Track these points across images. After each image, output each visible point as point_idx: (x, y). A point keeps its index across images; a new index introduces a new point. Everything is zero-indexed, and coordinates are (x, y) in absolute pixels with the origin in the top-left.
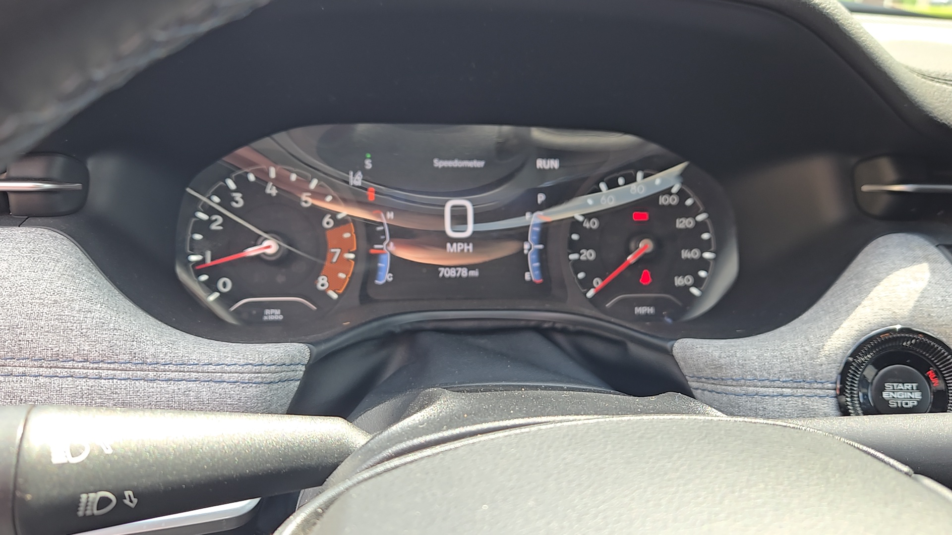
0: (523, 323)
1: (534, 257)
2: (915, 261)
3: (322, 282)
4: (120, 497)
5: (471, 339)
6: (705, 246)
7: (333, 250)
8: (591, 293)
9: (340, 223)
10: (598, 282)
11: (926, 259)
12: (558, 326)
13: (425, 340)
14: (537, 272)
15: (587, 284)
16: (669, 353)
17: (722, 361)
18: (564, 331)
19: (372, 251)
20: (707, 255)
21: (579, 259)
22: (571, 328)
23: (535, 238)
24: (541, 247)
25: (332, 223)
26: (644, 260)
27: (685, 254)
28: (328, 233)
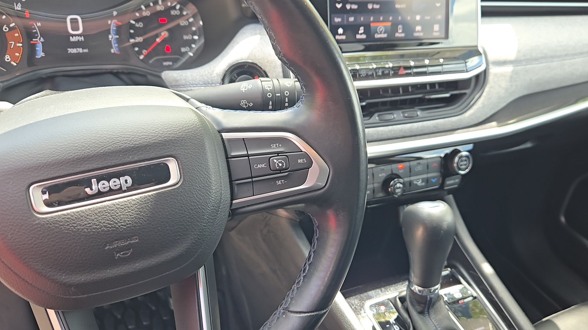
0: (104, 71)
1: (115, 42)
2: (256, 34)
3: (7, 58)
5: (80, 79)
6: (194, 33)
7: (10, 42)
8: (142, 57)
9: (11, 29)
10: (144, 52)
11: (260, 34)
13: (58, 80)
14: (117, 49)
15: (139, 53)
16: (160, 77)
17: (178, 78)
18: (123, 73)
19: (32, 42)
20: (196, 37)
21: (135, 42)
22: (125, 71)
23: (114, 32)
24: (118, 37)
25: (8, 29)
26: (164, 41)
27: (185, 37)
28: (6, 34)
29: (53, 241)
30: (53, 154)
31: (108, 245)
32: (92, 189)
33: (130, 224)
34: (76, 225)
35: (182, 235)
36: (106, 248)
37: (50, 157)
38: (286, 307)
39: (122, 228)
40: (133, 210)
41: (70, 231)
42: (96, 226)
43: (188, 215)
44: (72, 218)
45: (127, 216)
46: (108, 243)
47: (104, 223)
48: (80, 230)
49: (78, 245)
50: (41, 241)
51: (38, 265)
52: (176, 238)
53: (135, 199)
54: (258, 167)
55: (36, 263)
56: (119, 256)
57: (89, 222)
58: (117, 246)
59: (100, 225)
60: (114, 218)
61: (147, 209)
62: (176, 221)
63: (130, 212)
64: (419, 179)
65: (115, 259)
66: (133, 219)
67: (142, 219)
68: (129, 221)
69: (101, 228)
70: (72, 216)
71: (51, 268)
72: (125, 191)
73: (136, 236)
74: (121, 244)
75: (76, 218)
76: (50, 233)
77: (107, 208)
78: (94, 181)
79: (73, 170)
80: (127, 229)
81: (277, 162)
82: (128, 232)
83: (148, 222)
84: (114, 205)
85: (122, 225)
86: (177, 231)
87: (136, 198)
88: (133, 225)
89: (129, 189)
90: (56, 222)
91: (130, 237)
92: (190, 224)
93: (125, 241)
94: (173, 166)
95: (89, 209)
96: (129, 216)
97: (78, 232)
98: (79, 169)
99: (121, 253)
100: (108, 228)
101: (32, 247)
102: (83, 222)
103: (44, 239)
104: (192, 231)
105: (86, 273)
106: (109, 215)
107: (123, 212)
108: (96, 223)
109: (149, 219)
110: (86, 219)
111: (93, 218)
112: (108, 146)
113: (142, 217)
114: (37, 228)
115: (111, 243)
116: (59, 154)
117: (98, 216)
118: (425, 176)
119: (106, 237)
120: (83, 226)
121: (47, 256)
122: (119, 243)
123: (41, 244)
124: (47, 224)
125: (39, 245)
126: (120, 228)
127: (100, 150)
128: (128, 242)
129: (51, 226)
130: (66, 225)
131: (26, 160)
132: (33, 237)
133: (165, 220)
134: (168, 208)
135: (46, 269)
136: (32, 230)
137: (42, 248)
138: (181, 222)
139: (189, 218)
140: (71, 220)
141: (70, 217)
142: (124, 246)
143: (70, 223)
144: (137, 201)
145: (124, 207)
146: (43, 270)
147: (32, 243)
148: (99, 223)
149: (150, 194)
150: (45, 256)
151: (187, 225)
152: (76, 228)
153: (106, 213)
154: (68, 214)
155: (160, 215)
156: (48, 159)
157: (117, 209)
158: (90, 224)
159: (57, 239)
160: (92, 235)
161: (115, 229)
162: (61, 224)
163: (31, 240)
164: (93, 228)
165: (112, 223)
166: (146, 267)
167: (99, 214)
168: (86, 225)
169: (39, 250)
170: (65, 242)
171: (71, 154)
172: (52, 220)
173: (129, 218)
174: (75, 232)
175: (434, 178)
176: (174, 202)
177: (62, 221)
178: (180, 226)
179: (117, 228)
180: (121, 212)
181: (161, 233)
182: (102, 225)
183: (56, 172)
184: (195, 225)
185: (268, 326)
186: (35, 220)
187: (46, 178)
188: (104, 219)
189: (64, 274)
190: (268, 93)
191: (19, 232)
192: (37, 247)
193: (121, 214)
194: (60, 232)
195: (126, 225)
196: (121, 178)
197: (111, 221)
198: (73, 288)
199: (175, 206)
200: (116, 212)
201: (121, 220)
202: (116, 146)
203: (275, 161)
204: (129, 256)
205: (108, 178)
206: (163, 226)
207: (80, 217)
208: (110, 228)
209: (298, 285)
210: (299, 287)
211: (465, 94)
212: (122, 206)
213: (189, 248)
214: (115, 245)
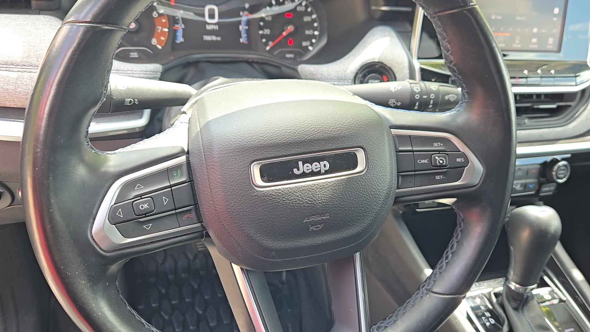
0: (241, 59)
1: (244, 32)
2: (385, 36)
3: (154, 41)
4: (134, 101)
5: (220, 65)
6: (315, 29)
7: (158, 27)
8: (268, 48)
9: (160, 15)
10: (271, 43)
11: (389, 36)
12: (255, 60)
13: (202, 65)
14: (246, 39)
15: (266, 44)
16: (296, 70)
17: (314, 72)
18: (257, 63)
19: (174, 28)
20: (316, 33)
21: (263, 33)
22: (260, 61)
23: (245, 24)
24: (247, 28)
25: (157, 15)
26: (290, 35)
27: (308, 32)
28: (156, 20)
29: (265, 211)
30: (271, 138)
31: (306, 218)
32: (298, 170)
33: (325, 202)
34: (285, 199)
35: (362, 216)
36: (304, 221)
37: (269, 140)
38: (429, 288)
39: (319, 205)
40: (328, 191)
41: (280, 203)
42: (300, 202)
43: (368, 199)
44: (282, 193)
45: (323, 196)
46: (306, 217)
47: (306, 200)
48: (287, 204)
49: (284, 217)
50: (256, 210)
51: (251, 230)
52: (357, 218)
53: (331, 182)
54: (421, 162)
55: (250, 228)
56: (312, 229)
57: (295, 197)
58: (313, 220)
59: (302, 201)
60: (314, 196)
61: (339, 191)
62: (359, 204)
63: (326, 192)
64: (518, 184)
65: (309, 231)
66: (328, 199)
67: (335, 199)
68: (324, 200)
69: (303, 204)
70: (283, 192)
71: (261, 233)
72: (323, 174)
73: (328, 213)
74: (316, 219)
75: (285, 193)
76: (265, 204)
77: (310, 187)
78: (300, 163)
79: (286, 152)
80: (322, 206)
81: (439, 159)
82: (323, 209)
83: (339, 202)
84: (315, 185)
85: (319, 203)
86: (359, 212)
87: (331, 180)
88: (328, 203)
89: (326, 172)
90: (270, 195)
91: (323, 214)
92: (369, 207)
93: (319, 217)
94: (361, 155)
95: (296, 187)
96: (325, 195)
97: (285, 206)
98: (290, 152)
99: (314, 227)
100: (308, 205)
101: (249, 215)
102: (290, 197)
103: (259, 209)
104: (369, 213)
105: (285, 241)
106: (310, 193)
107: (321, 192)
108: (300, 199)
109: (340, 199)
110: (293, 195)
111: (298, 194)
112: (314, 134)
113: (335, 197)
114: (255, 199)
115: (308, 217)
116: (276, 138)
117: (302, 193)
118: (523, 181)
119: (306, 212)
120: (290, 200)
121: (259, 223)
122: (314, 218)
123: (256, 212)
124: (263, 196)
125: (254, 213)
126: (317, 205)
127: (308, 137)
128: (321, 218)
129: (266, 198)
130: (277, 199)
131: (250, 140)
132: (251, 206)
133: (351, 202)
134: (355, 191)
135: (257, 234)
136: (251, 200)
137: (256, 216)
138: (363, 205)
139: (369, 202)
140: (281, 194)
141: (281, 192)
142: (318, 220)
143: (281, 197)
144: (332, 183)
145: (322, 187)
146: (254, 234)
147: (249, 211)
148: (302, 199)
149: (342, 178)
150: (258, 223)
151: (367, 207)
152: (285, 202)
153: (308, 191)
154: (280, 190)
155: (348, 197)
156: (267, 141)
157: (316, 189)
158: (295, 199)
159: (269, 210)
160: (296, 208)
161: (313, 205)
162: (274, 197)
163: (249, 208)
164: (297, 203)
165: (312, 200)
166: (331, 240)
167: (302, 192)
168: (293, 200)
169: (254, 217)
170: (275, 213)
171: (285, 139)
172: (267, 194)
173: (325, 197)
174: (283, 205)
175: (531, 183)
176: (360, 186)
177: (274, 195)
178: (361, 208)
179: (315, 205)
180: (319, 191)
181: (347, 212)
182: (304, 201)
183: (273, 153)
184: (372, 209)
185: (412, 303)
186: (254, 192)
187: (265, 157)
188: (306, 196)
189: (269, 240)
190: (416, 95)
191: (240, 201)
192: (253, 215)
193: (319, 193)
194: (272, 204)
195: (322, 203)
196: (321, 162)
197: (312, 199)
198: (274, 252)
199: (361, 190)
200: (316, 191)
201: (319, 198)
202: (319, 135)
203: (437, 158)
204: (320, 229)
205: (311, 161)
206: (349, 207)
207: (288, 192)
208: (310, 204)
209: (441, 270)
210: (442, 271)
211: (570, 106)
212: (320, 186)
213: (365, 228)
214: (311, 219)
